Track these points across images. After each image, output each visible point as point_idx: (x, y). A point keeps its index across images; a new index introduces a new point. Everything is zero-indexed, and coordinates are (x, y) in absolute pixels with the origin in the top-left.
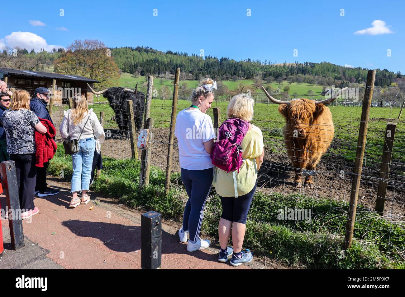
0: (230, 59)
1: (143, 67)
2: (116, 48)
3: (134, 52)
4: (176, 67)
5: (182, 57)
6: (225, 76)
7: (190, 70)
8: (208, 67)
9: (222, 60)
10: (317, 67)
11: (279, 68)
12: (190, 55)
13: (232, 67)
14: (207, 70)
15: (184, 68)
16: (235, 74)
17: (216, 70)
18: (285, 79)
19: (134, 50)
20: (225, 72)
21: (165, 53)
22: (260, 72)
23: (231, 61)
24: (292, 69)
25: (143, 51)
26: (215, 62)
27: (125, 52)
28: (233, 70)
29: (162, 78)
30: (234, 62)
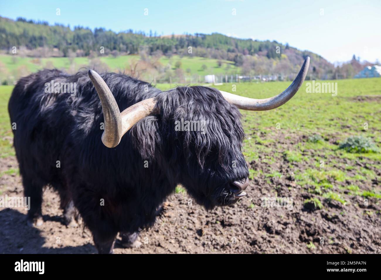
4: (33, 40)
7: (55, 44)
8: (79, 40)
9: (96, 30)
10: (208, 38)
11: (167, 40)
13: (110, 39)
15: (46, 42)
16: (115, 48)
17: (91, 44)
18: (175, 53)
21: (14, 20)
24: (182, 41)
26: (88, 34)
29: (13, 55)
30: (112, 34)
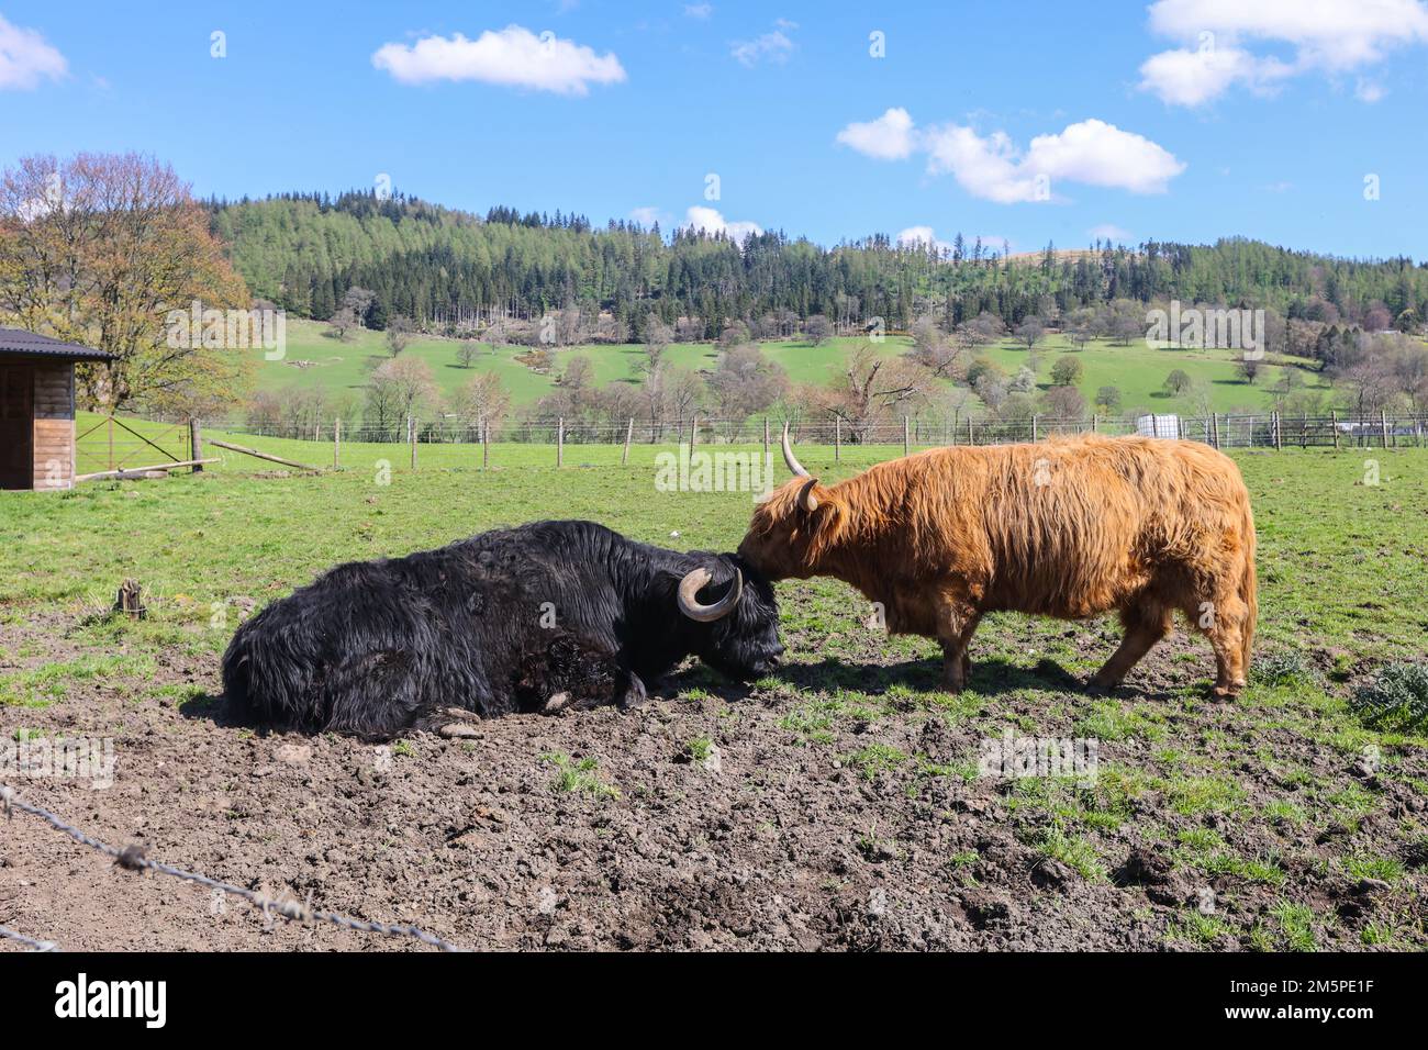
0: (792, 238)
1: (378, 289)
2: (245, 200)
3: (334, 219)
4: (534, 282)
5: (566, 238)
6: (772, 320)
7: (604, 296)
8: (687, 280)
9: (753, 242)
10: (1197, 260)
11: (1023, 272)
12: (598, 224)
13: (802, 274)
14: (681, 293)
15: (575, 287)
16: (816, 309)
17: (728, 294)
18: (1056, 324)
19: (332, 211)
20: (772, 301)
21: (479, 218)
22: (937, 296)
23: (794, 248)
24: (1085, 277)
25: (374, 210)
26: (721, 256)
27: (288, 217)
28: (808, 289)
29: (468, 336)
30: (811, 254)
